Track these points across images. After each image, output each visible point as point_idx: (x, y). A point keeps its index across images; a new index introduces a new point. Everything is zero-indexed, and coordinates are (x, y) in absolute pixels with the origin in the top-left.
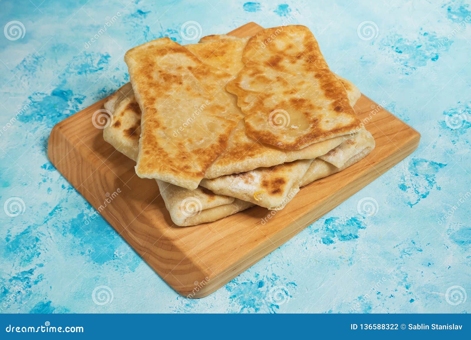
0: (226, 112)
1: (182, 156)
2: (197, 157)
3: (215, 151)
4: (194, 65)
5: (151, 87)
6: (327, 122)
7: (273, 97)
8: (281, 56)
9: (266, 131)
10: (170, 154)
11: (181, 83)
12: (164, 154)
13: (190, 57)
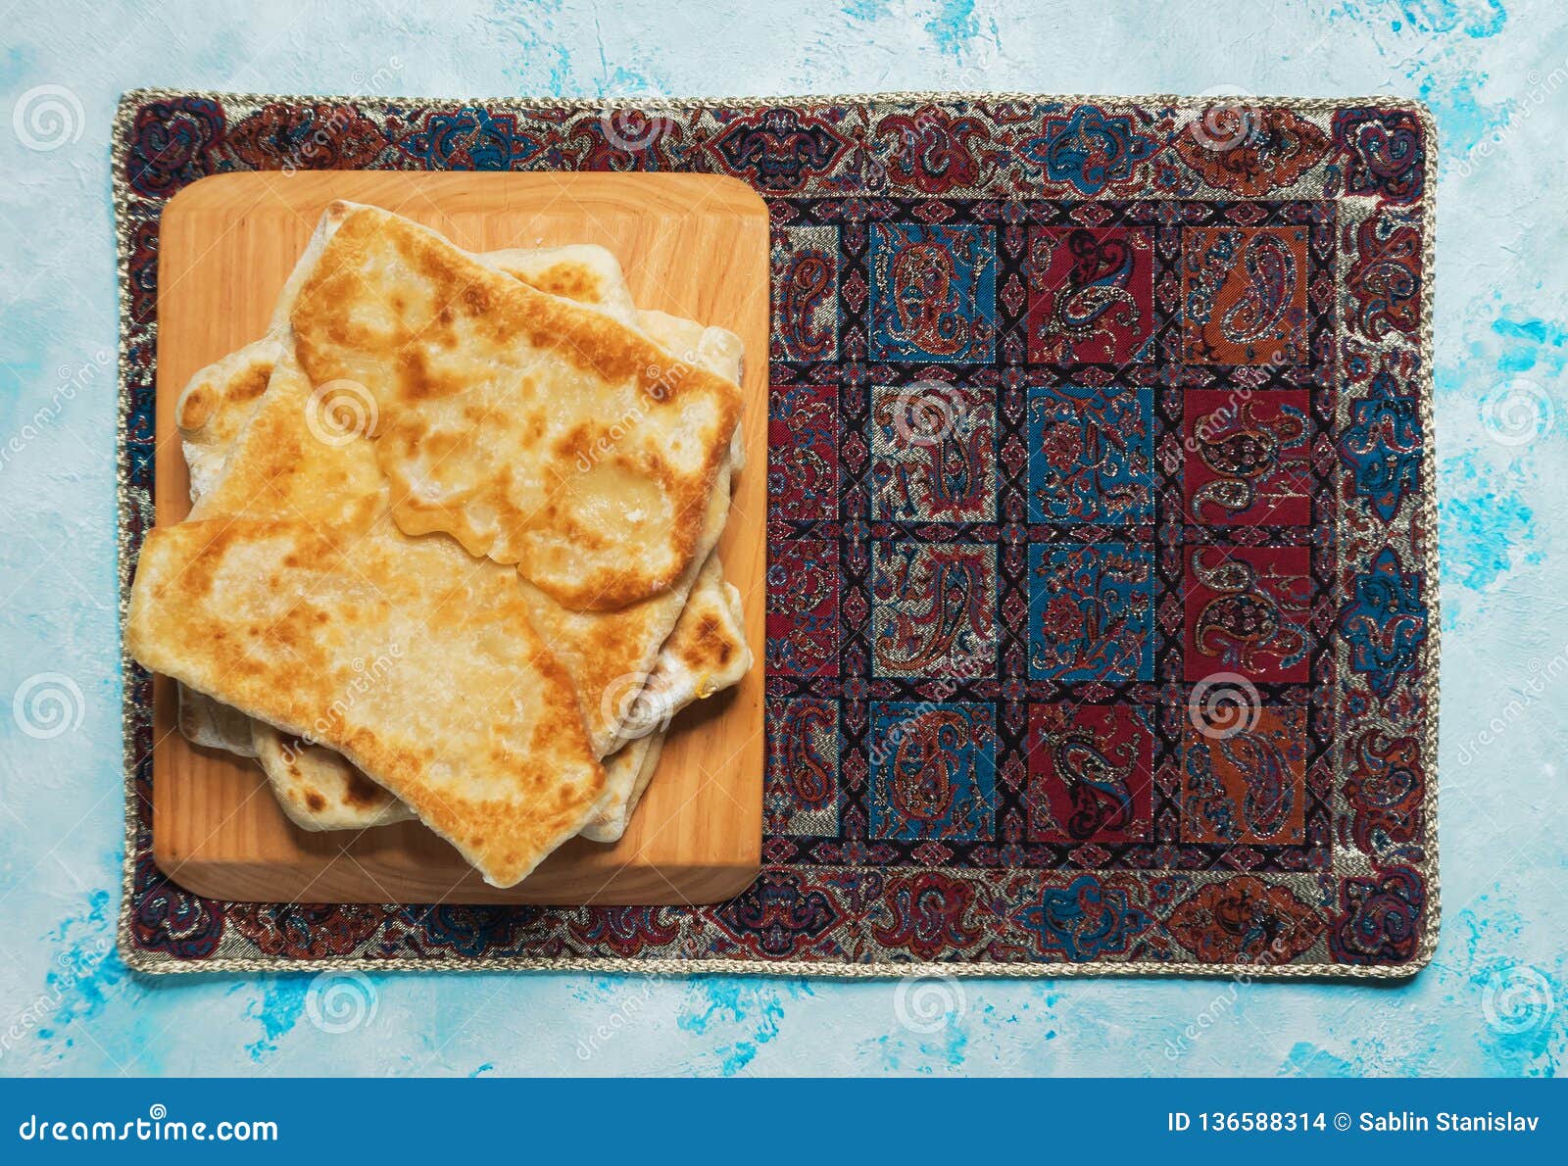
0: (470, 590)
1: (532, 779)
2: (553, 750)
3: (564, 705)
4: (287, 545)
5: (287, 688)
6: (676, 446)
7: (517, 474)
8: (409, 347)
9: (596, 573)
10: (509, 797)
11: (323, 618)
12: (502, 809)
13: (258, 535)
